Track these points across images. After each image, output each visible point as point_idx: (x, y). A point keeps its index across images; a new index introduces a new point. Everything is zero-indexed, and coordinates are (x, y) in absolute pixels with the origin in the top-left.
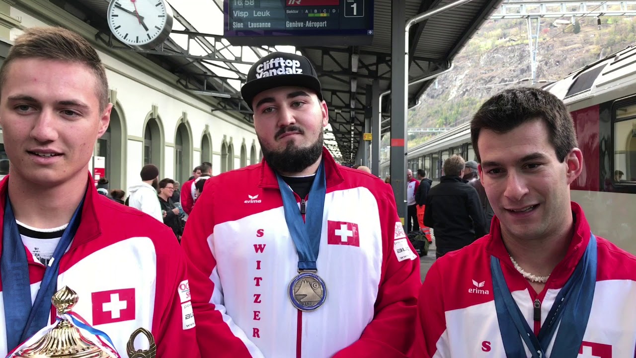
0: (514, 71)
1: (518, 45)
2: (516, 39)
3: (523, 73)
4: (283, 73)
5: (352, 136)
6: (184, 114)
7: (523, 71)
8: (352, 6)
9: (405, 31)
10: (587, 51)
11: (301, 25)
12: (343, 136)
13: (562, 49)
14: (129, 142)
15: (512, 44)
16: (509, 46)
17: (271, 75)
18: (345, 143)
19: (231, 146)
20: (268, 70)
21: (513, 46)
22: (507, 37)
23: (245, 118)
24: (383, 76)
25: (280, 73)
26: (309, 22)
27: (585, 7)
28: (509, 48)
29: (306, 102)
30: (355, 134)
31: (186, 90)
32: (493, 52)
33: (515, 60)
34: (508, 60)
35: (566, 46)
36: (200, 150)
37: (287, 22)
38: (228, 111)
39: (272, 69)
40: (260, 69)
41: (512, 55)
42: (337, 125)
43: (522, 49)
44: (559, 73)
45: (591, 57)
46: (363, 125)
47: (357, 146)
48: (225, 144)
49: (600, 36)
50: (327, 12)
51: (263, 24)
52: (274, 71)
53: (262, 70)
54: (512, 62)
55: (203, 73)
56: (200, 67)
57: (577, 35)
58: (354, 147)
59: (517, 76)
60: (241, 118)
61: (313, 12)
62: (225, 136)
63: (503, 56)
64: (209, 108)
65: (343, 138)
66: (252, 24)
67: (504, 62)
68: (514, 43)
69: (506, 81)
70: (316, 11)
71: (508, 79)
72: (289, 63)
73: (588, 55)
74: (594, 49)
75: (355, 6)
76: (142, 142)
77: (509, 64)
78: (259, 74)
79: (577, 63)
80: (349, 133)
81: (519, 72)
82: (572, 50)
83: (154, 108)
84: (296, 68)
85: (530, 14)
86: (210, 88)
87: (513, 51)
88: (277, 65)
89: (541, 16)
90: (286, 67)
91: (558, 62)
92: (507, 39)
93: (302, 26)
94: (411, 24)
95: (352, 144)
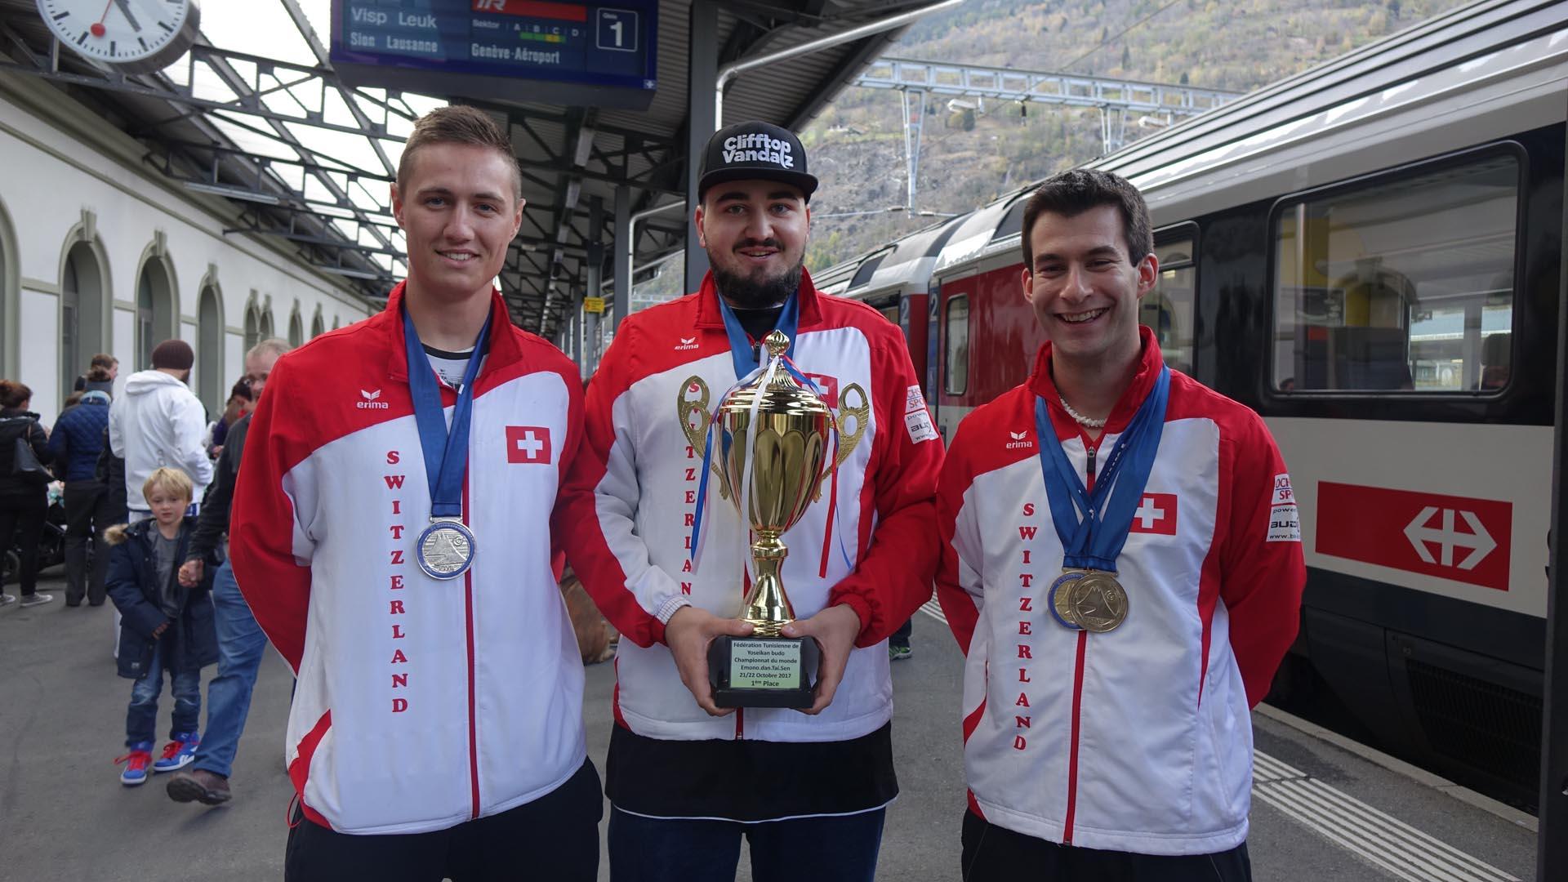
0: (857, 193)
1: (865, 142)
2: (861, 131)
3: (874, 198)
4: (767, 159)
5: (548, 304)
6: (160, 236)
7: (873, 195)
8: (613, 27)
9: (715, 90)
10: (986, 166)
11: (505, 54)
12: (525, 305)
13: (942, 157)
14: (25, 295)
15: (854, 140)
16: (848, 144)
17: (748, 159)
18: (528, 320)
19: (268, 315)
20: (743, 150)
21: (855, 143)
22: (847, 123)
23: (299, 253)
24: (638, 179)
25: (762, 159)
26: (522, 50)
27: (1001, 82)
28: (849, 147)
29: (790, 208)
30: (554, 300)
31: (164, 180)
32: (818, 153)
33: (858, 171)
34: (847, 171)
35: (950, 151)
36: (197, 321)
37: (475, 45)
38: (264, 236)
39: (751, 149)
40: (731, 144)
41: (854, 162)
42: (514, 279)
43: (873, 152)
44: (938, 203)
45: (992, 178)
46: (576, 281)
47: (553, 328)
48: (255, 311)
49: (1007, 139)
50: (561, 33)
51: (421, 43)
52: (753, 153)
53: (734, 146)
54: (853, 176)
55: (209, 143)
56: (204, 128)
57: (971, 133)
58: (546, 329)
59: (862, 205)
60: (292, 254)
61: (531, 31)
62: (254, 293)
63: (837, 162)
64: (216, 227)
65: (526, 309)
66: (396, 41)
67: (838, 174)
68: (859, 139)
69: (842, 212)
70: (536, 29)
71: (845, 208)
72: (776, 145)
73: (986, 173)
74: (996, 162)
75: (618, 27)
76: (58, 295)
77: (849, 180)
78: (729, 152)
79: (967, 187)
80: (542, 297)
81: (866, 196)
82: (961, 161)
83: (87, 216)
84: (786, 154)
85: (909, 83)
86: (226, 179)
87: (855, 154)
88: (759, 145)
89: (928, 90)
90: (772, 150)
91: (935, 181)
92: (846, 129)
93: (507, 57)
94: (729, 75)
95: (544, 323)
